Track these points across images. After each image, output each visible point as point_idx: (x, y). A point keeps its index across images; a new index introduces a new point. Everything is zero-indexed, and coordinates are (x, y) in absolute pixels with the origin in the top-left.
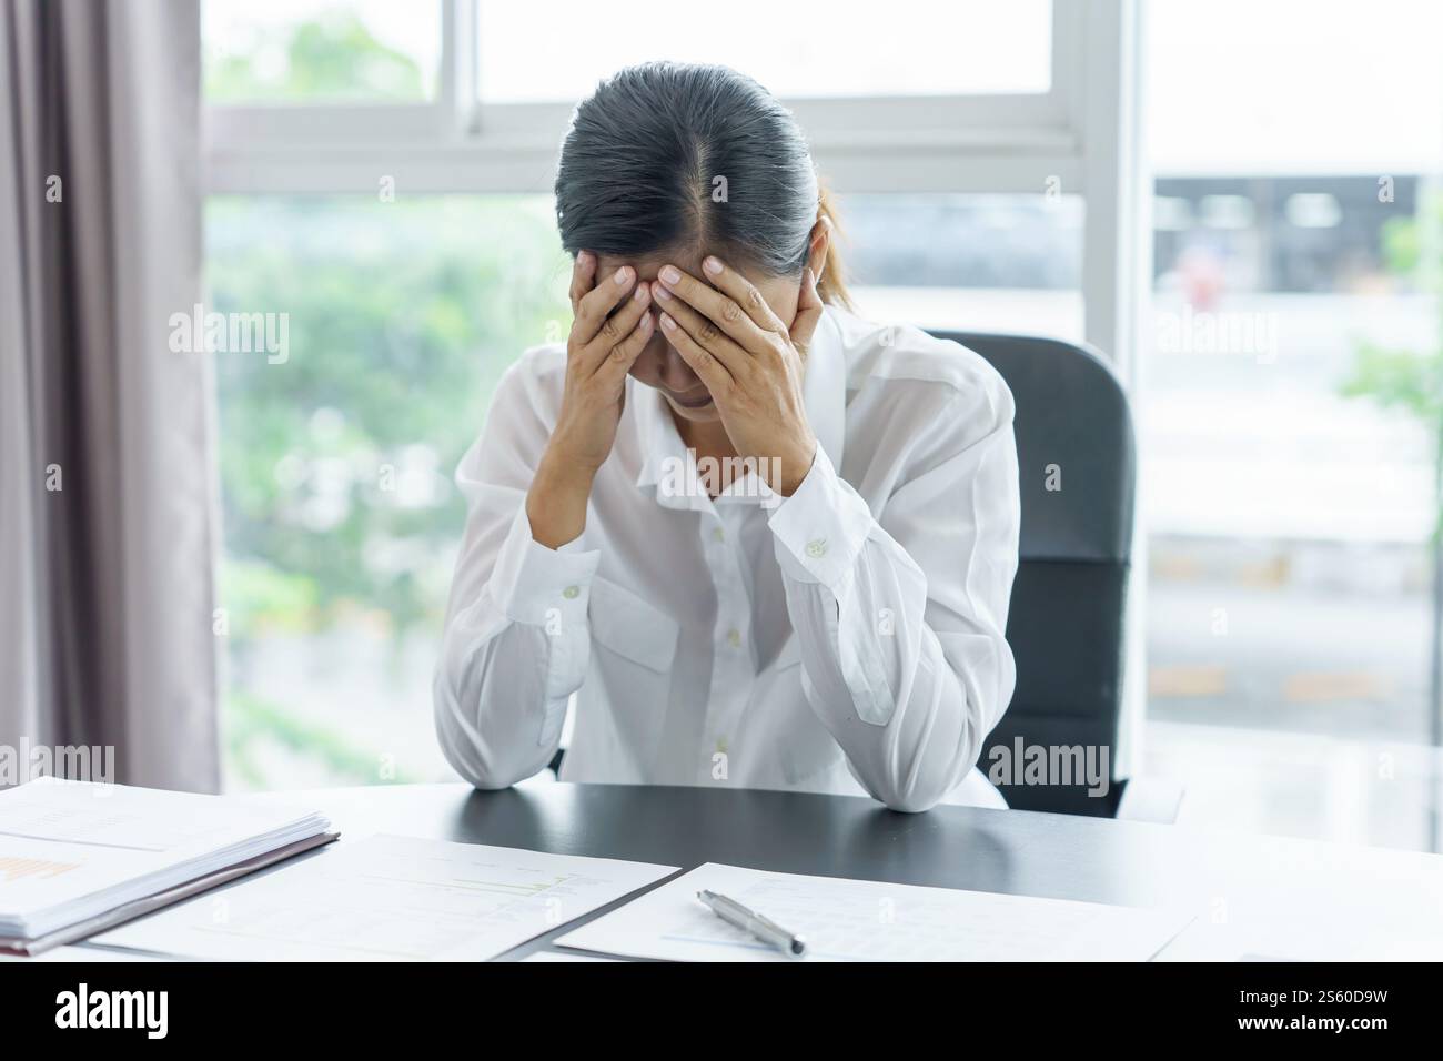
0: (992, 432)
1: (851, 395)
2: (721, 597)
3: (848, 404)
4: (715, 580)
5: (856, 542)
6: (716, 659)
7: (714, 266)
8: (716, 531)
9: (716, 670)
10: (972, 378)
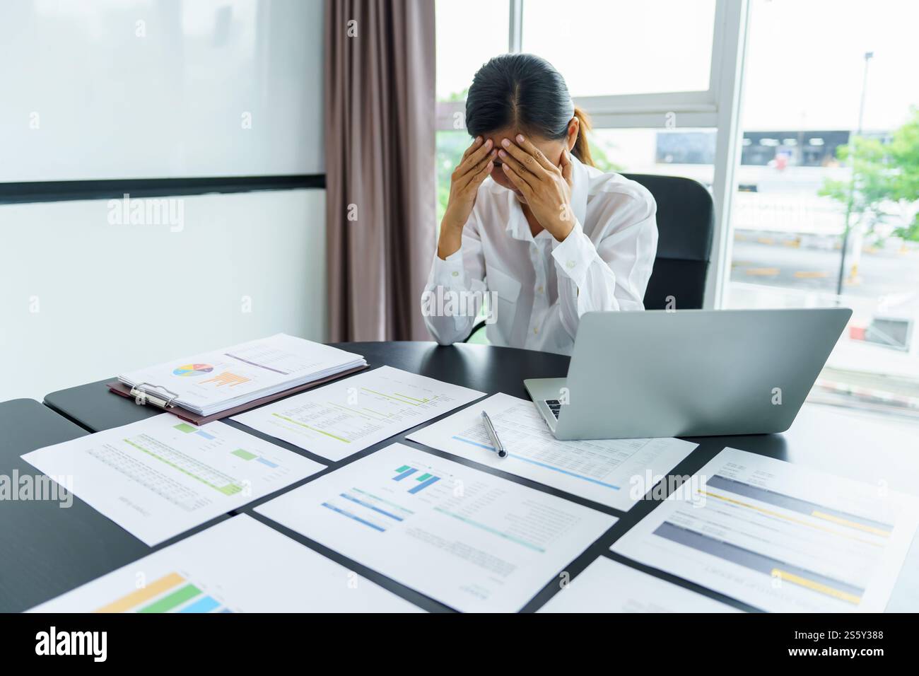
0: (647, 218)
1: (590, 199)
2: (537, 274)
3: (588, 202)
4: (535, 268)
5: (588, 262)
6: (536, 298)
7: (521, 138)
8: (535, 249)
9: (535, 301)
10: (641, 195)
